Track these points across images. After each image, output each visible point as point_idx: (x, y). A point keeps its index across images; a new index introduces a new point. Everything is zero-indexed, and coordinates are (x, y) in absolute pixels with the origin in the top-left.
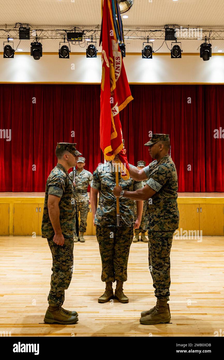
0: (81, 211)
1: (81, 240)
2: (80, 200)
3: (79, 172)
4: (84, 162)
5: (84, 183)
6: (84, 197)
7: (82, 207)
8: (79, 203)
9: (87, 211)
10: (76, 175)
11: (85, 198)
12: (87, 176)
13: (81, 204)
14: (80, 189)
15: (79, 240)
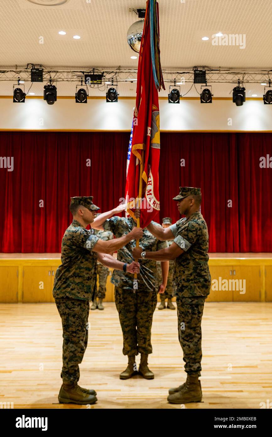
0: (100, 274)
15: (97, 308)
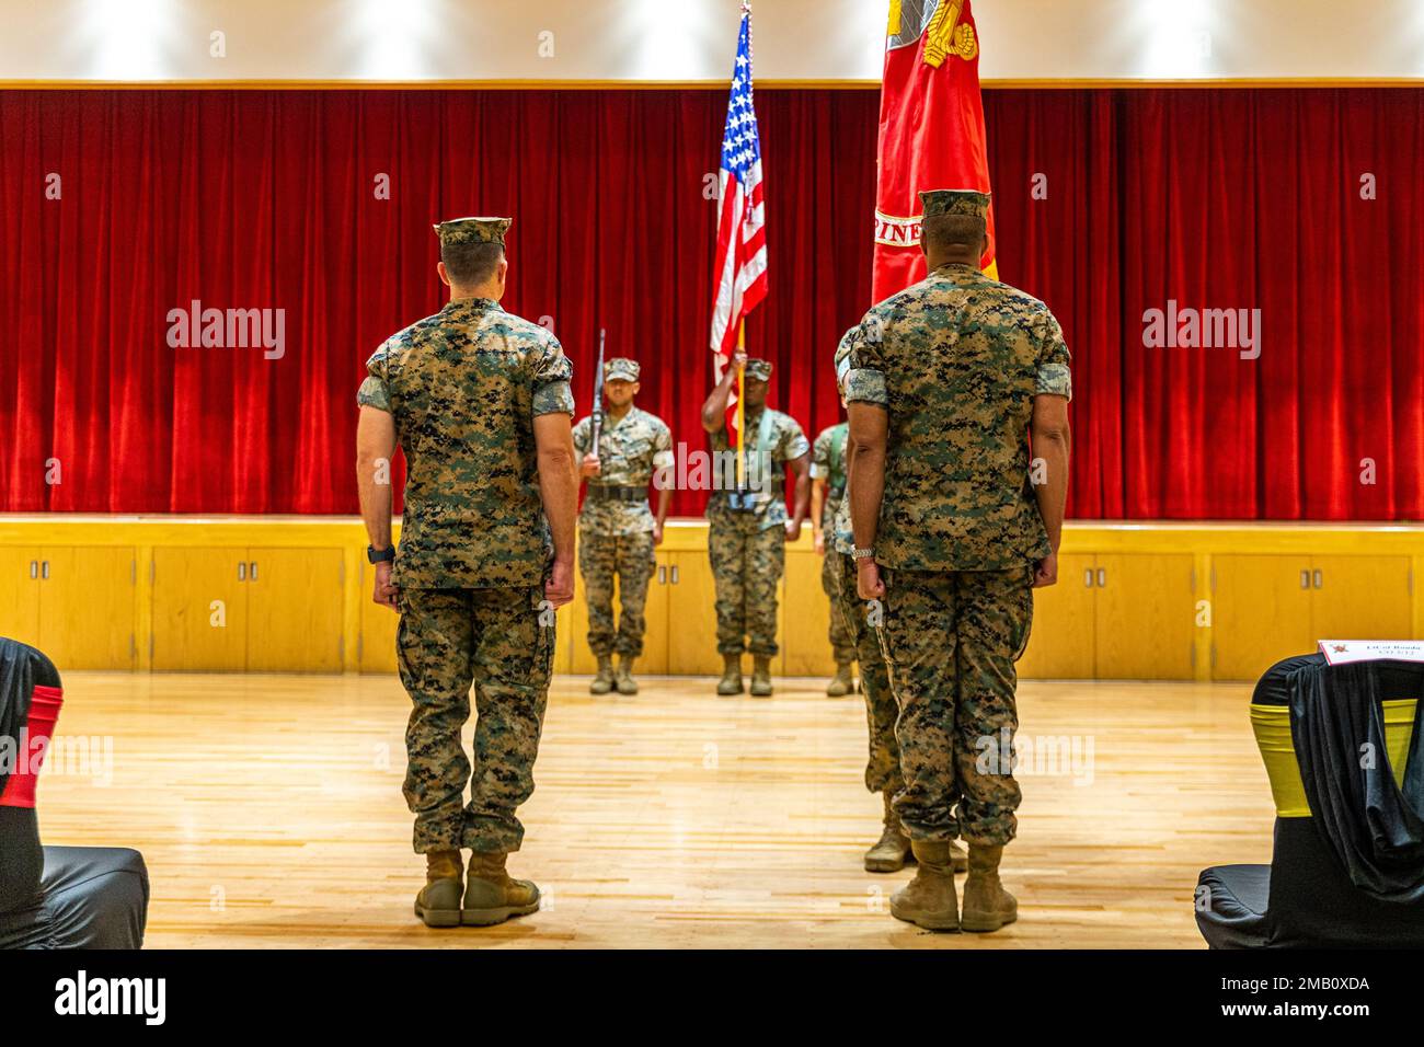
0: (624, 571)
1: (623, 685)
2: (617, 529)
3: (613, 418)
4: (633, 379)
5: (633, 459)
6: (635, 515)
7: (628, 557)
8: (615, 538)
9: (646, 574)
10: (602, 432)
11: (639, 522)
12: (647, 436)
13: (624, 544)
14: (620, 485)
15: (614, 688)
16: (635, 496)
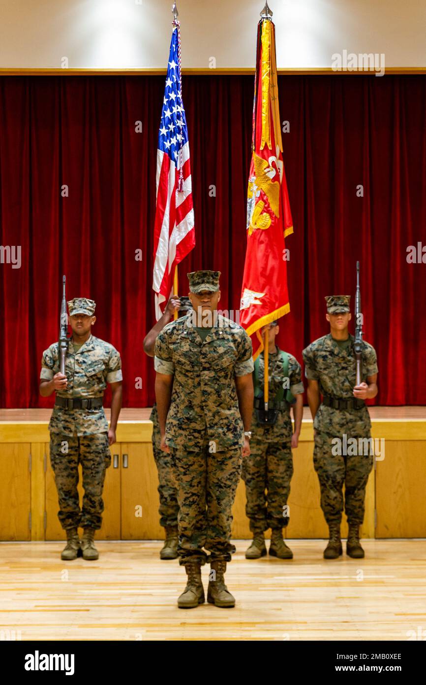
0: (86, 463)
1: (87, 552)
2: (81, 432)
3: (76, 344)
4: (91, 314)
5: (91, 377)
6: (94, 420)
7: (89, 452)
8: (79, 438)
9: (103, 465)
10: (68, 355)
11: (97, 425)
12: (102, 358)
13: (86, 442)
14: (82, 396)
16: (93, 405)
